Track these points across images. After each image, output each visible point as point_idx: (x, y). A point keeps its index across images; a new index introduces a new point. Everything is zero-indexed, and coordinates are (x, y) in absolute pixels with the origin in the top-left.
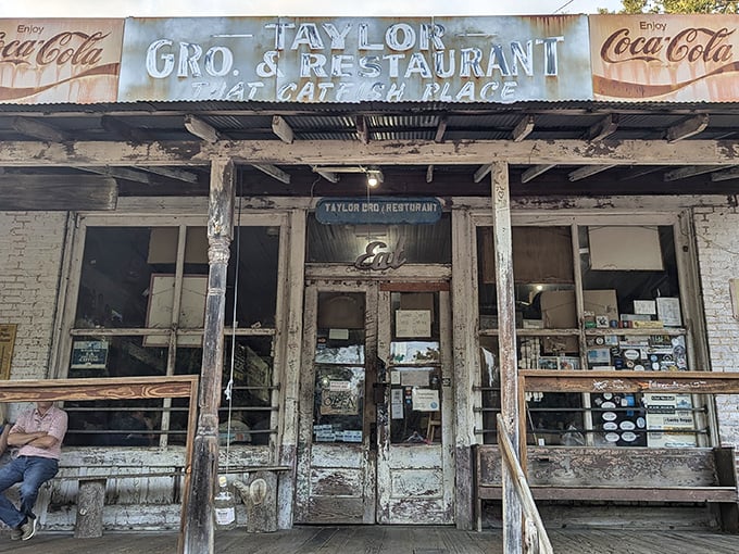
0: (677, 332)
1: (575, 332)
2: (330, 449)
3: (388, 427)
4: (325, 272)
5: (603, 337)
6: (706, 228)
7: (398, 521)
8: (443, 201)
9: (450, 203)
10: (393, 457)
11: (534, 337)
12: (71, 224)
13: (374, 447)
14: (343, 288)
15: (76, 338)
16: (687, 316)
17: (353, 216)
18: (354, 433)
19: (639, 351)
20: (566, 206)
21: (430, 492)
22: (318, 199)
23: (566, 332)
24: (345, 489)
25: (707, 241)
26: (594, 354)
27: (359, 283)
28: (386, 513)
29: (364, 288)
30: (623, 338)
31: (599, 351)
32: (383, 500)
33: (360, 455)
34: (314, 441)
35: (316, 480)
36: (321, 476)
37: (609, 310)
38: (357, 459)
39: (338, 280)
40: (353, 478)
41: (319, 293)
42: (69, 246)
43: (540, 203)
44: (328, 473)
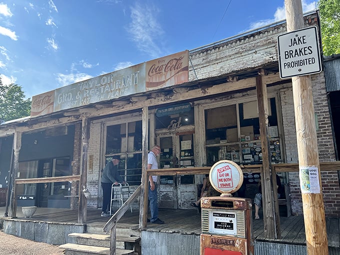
0: (276, 139)
1: (237, 143)
2: (164, 186)
3: (180, 179)
4: (160, 132)
5: (248, 144)
6: (285, 97)
7: (183, 208)
8: (191, 103)
9: (193, 104)
10: (182, 188)
11: (224, 146)
12: (103, 126)
13: (176, 185)
14: (166, 136)
15: (106, 157)
16: (280, 133)
17: (166, 113)
18: (171, 181)
19: (261, 148)
20: (231, 98)
21: (192, 199)
22: (156, 109)
23: (234, 143)
24: (169, 198)
25: (286, 102)
26: (244, 151)
27: (170, 134)
28: (180, 206)
29: (172, 135)
30: (255, 144)
31: (246, 149)
32: (179, 201)
33: (173, 188)
34: (161, 184)
35: (161, 195)
36: (163, 194)
37: (250, 133)
38: (172, 189)
39: (165, 134)
40: (171, 195)
41: (160, 138)
42: (102, 132)
43: (222, 98)
44: (165, 193)
